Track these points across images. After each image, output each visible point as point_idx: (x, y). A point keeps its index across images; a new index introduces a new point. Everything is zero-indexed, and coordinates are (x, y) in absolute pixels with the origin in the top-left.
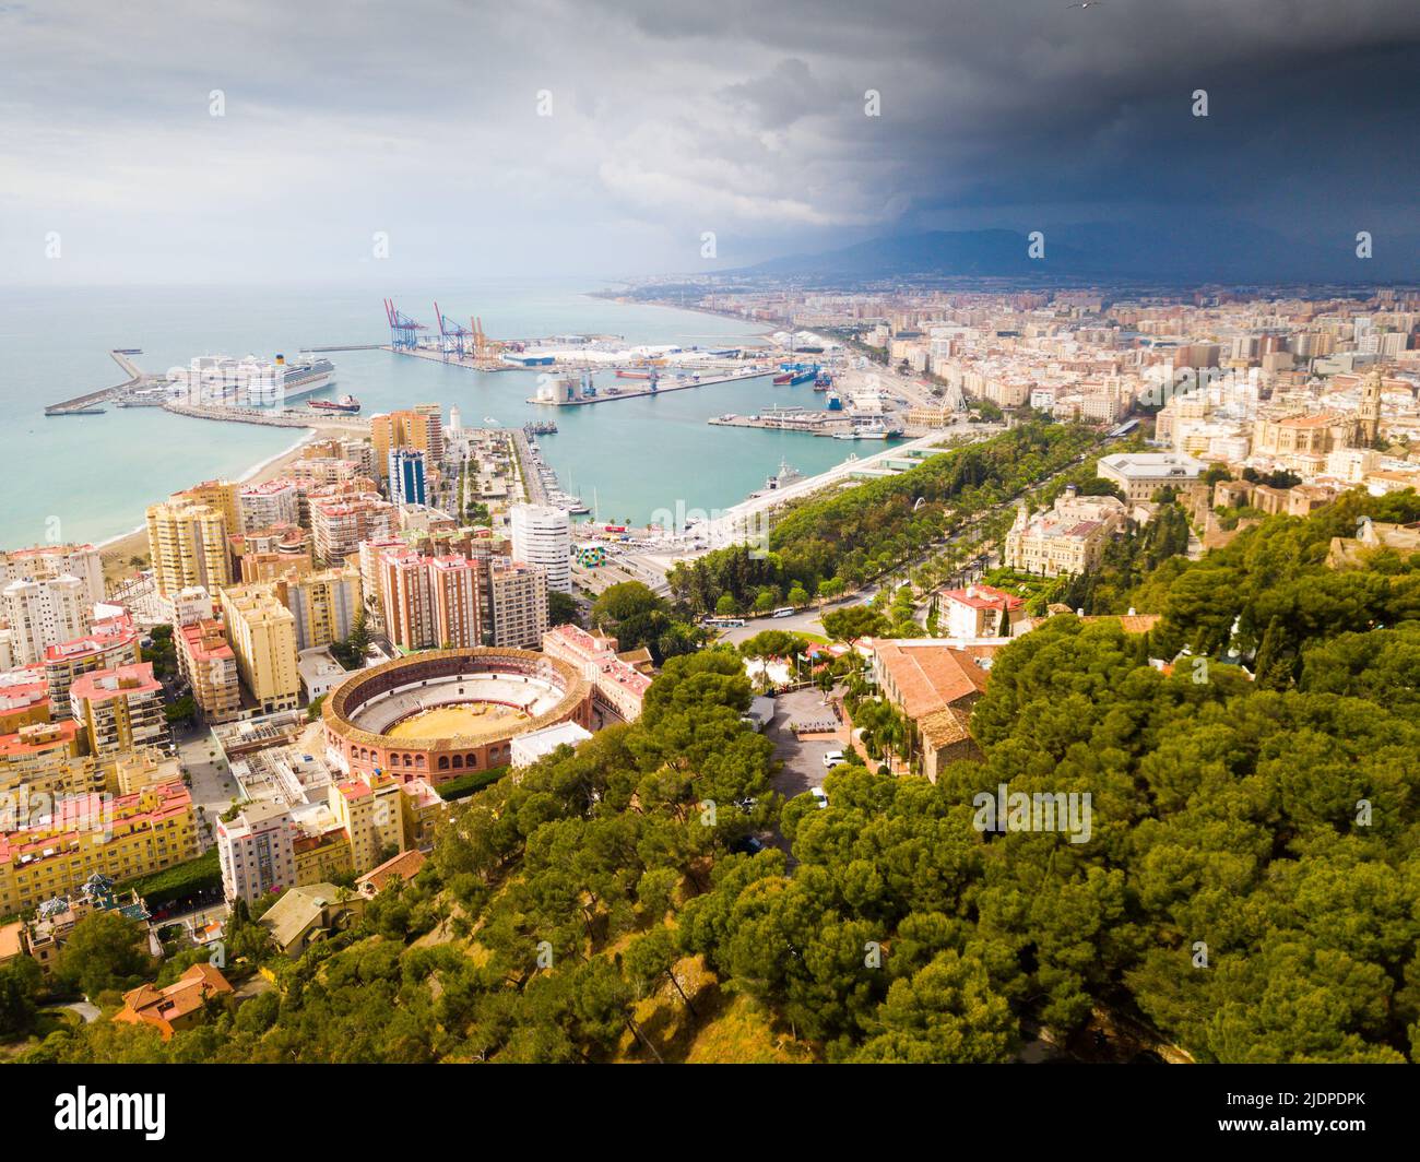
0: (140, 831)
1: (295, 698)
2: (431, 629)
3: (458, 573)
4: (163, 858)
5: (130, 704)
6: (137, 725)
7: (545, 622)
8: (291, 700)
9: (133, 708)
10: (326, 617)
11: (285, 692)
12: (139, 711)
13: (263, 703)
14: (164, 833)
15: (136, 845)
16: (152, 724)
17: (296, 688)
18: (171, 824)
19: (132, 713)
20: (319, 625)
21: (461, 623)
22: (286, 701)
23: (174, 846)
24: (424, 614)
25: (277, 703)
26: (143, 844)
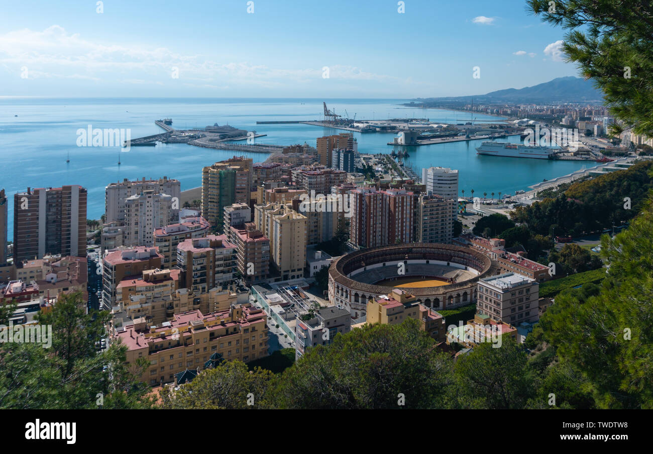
0: (232, 333)
1: (302, 272)
2: (381, 235)
3: (403, 199)
4: (246, 354)
5: (217, 257)
6: (218, 272)
7: (451, 233)
8: (299, 273)
9: (219, 260)
10: (316, 226)
11: (296, 268)
12: (222, 262)
13: (283, 274)
14: (248, 335)
15: (230, 343)
16: (228, 272)
17: (302, 266)
18: (254, 329)
19: (217, 263)
20: (312, 231)
21: (402, 230)
22: (296, 273)
23: (254, 346)
24: (378, 225)
25: (291, 274)
26: (234, 343)
